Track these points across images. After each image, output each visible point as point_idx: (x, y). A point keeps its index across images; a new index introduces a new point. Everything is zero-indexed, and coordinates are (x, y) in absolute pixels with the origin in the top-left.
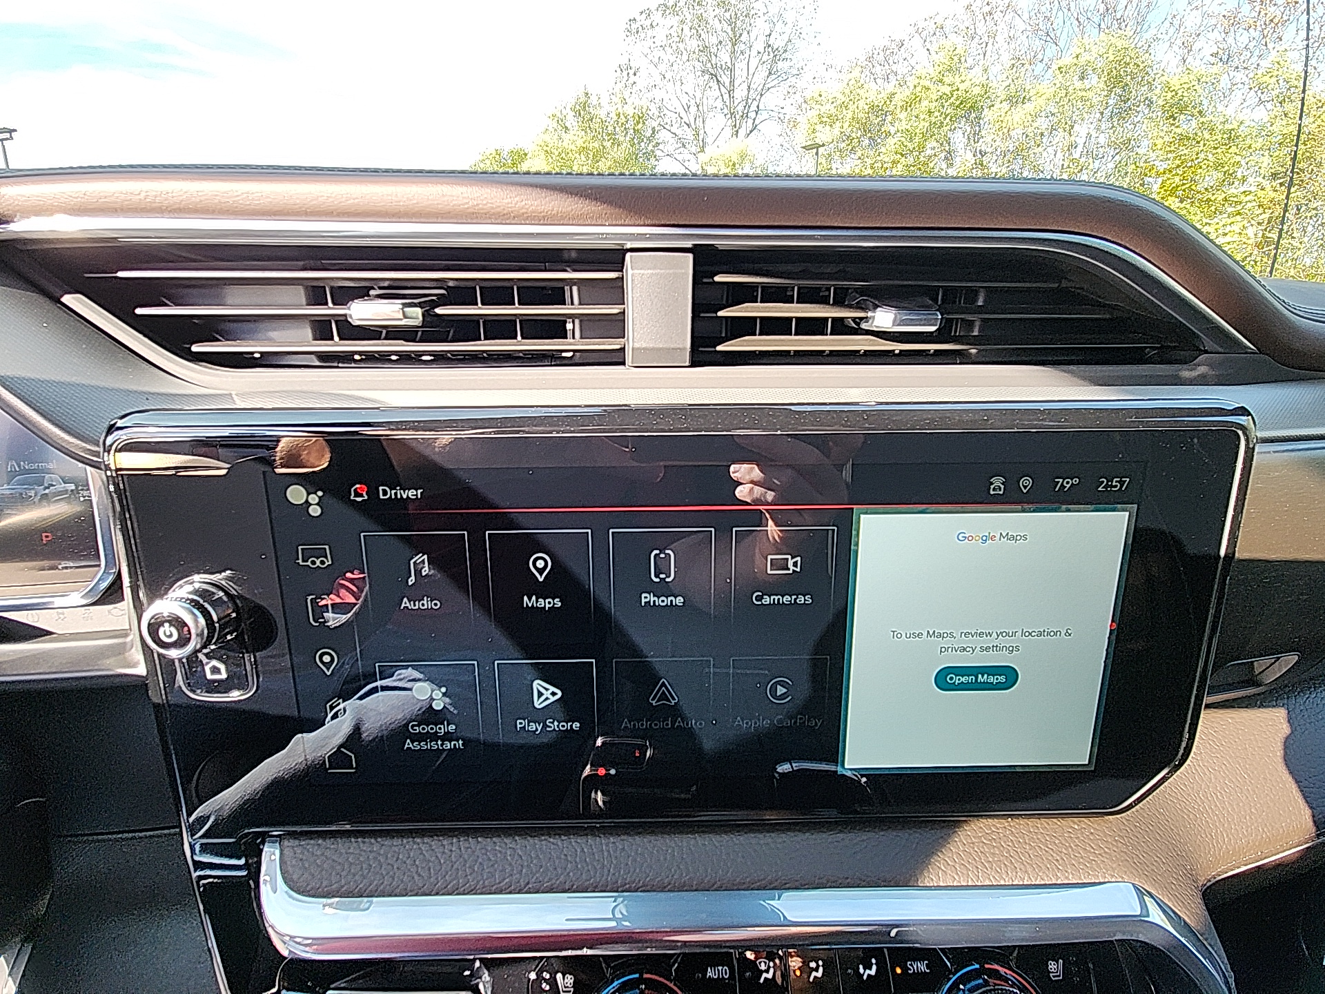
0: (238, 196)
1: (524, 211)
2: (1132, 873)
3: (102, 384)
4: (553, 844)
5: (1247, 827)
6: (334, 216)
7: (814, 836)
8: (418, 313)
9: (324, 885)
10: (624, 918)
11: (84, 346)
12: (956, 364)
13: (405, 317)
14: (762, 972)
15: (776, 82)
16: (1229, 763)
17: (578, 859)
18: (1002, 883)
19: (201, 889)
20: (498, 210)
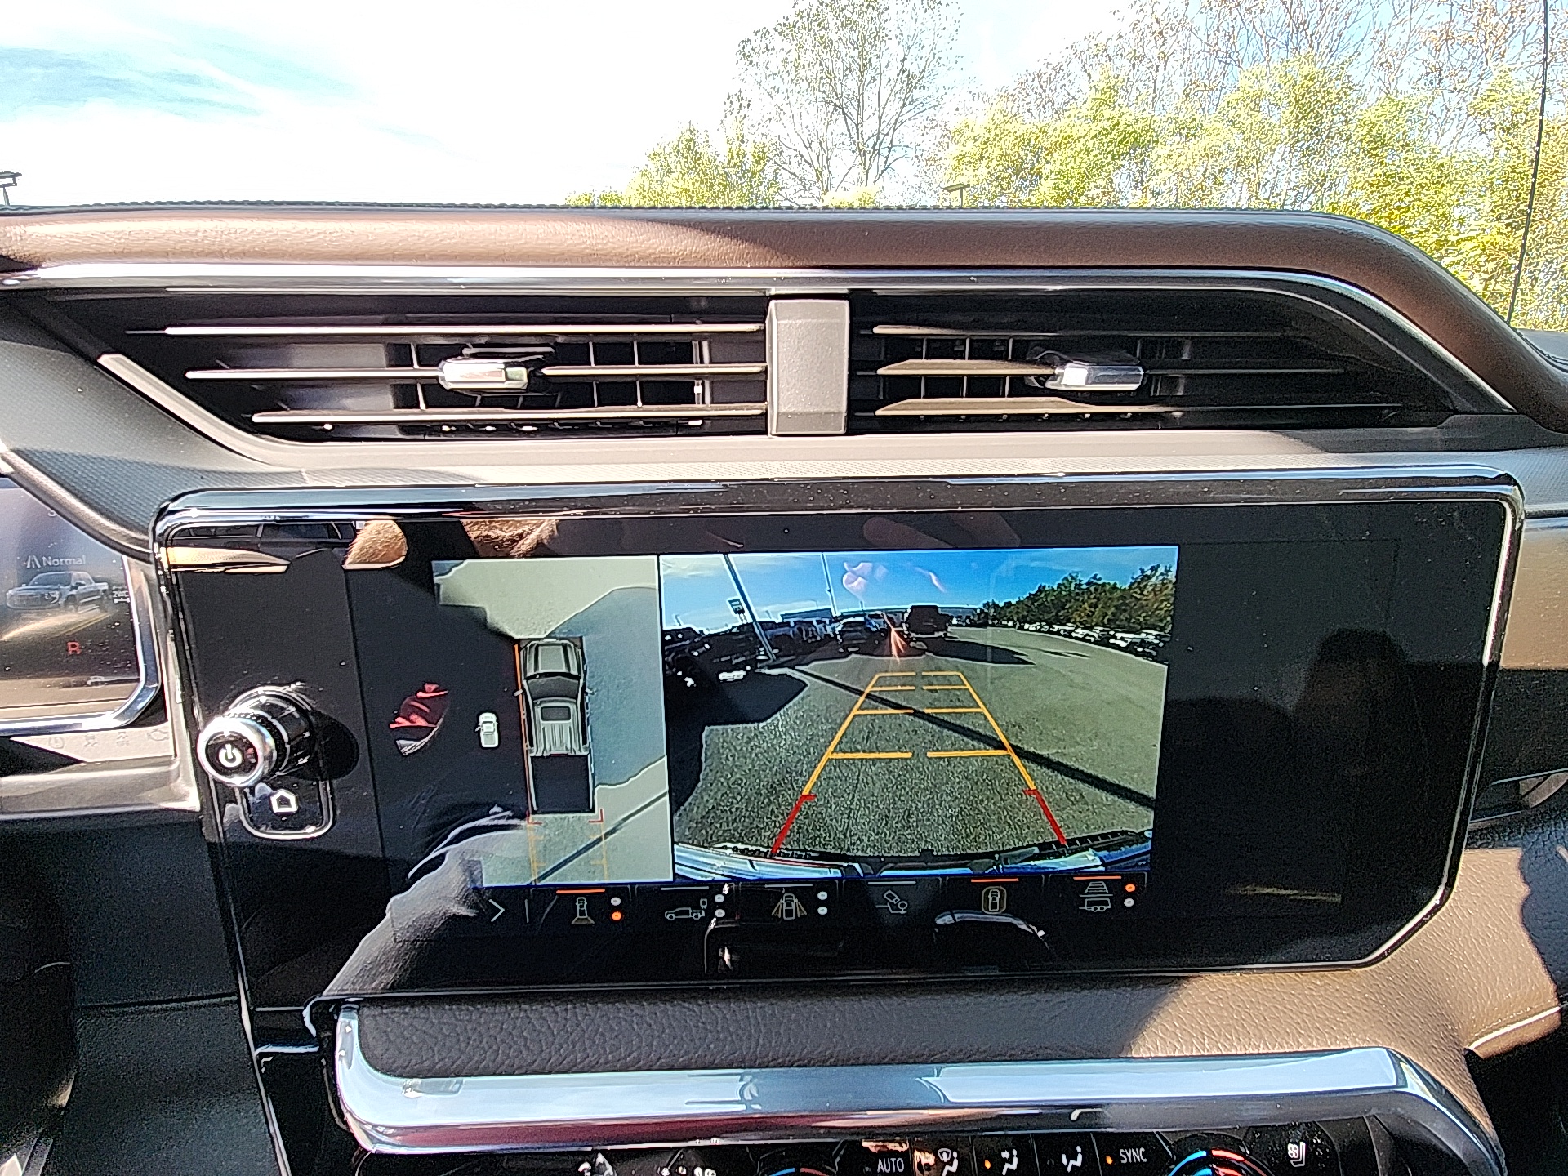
0: (313, 236)
1: (651, 251)
2: (1387, 1036)
3: (148, 460)
4: (689, 1009)
5: (1514, 978)
6: (426, 260)
7: (1003, 997)
8: (522, 375)
9: (413, 1062)
10: (755, 1100)
11: (127, 416)
12: (1157, 429)
13: (507, 379)
14: (945, 1164)
15: (912, 113)
16: (1492, 903)
17: (719, 1029)
18: (1233, 1052)
19: (263, 1070)
20: (620, 250)
